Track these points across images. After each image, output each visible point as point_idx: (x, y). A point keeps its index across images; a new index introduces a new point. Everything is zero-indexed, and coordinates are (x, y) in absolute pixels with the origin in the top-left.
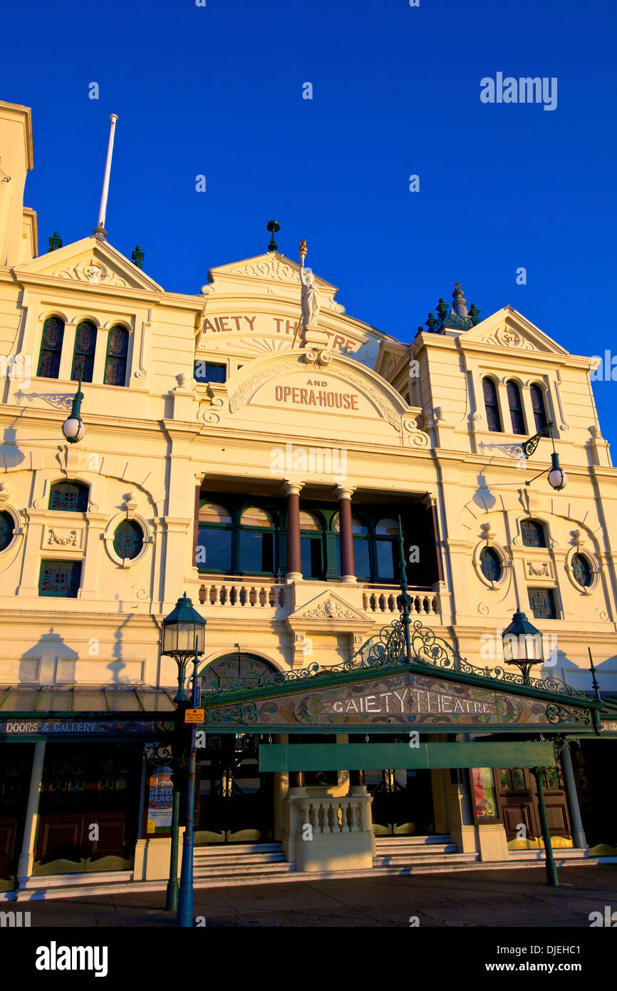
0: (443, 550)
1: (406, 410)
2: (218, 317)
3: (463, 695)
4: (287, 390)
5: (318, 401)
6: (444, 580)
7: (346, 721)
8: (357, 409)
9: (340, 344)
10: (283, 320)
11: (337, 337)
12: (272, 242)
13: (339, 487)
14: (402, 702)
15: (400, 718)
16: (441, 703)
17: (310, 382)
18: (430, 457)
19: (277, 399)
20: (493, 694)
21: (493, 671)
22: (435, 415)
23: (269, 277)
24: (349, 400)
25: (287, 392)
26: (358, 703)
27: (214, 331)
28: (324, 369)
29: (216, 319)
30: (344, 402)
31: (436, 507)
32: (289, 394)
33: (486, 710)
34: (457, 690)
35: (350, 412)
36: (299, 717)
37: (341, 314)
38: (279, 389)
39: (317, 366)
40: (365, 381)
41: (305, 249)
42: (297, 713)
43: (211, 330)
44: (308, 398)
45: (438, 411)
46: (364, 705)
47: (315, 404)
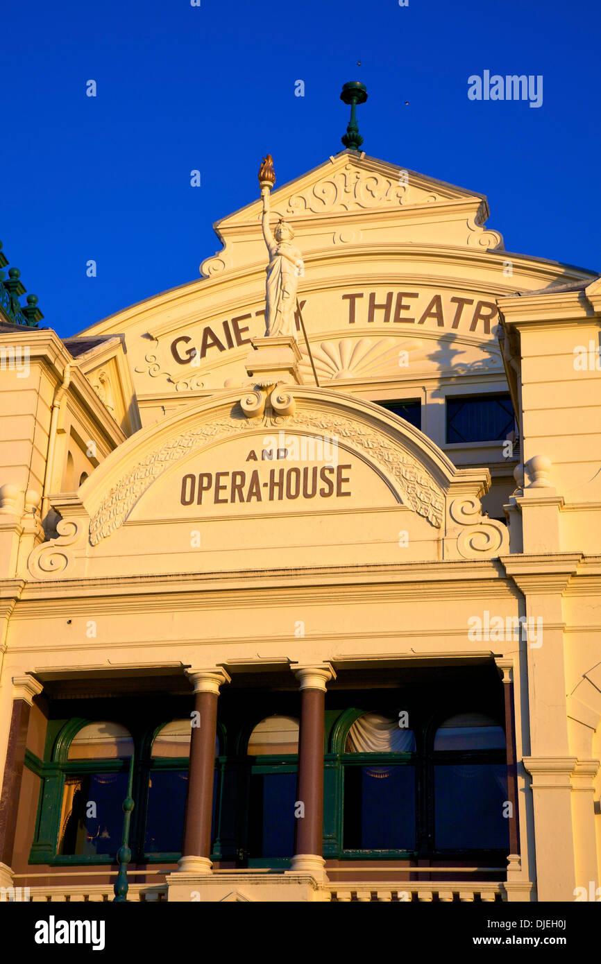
0: (521, 782)
1: (451, 479)
2: (229, 318)
4: (205, 480)
5: (265, 492)
6: (519, 853)
8: (348, 494)
9: (487, 319)
10: (361, 295)
11: (481, 304)
12: (349, 130)
13: (293, 667)
17: (252, 456)
18: (495, 574)
19: (184, 502)
22: (526, 476)
23: (339, 210)
24: (333, 478)
25: (205, 484)
27: (222, 348)
28: (284, 423)
29: (225, 324)
30: (321, 484)
31: (512, 684)
32: (208, 488)
35: (334, 502)
37: (489, 251)
38: (189, 481)
39: (269, 420)
40: (369, 431)
41: (270, 175)
43: (215, 348)
44: (245, 491)
45: (531, 469)
47: (259, 499)
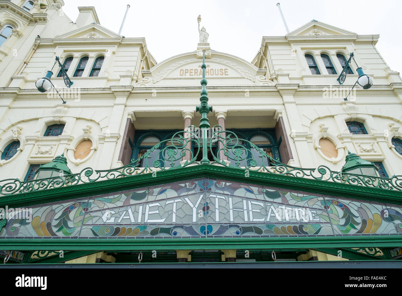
1: (257, 71)
3: (279, 200)
6: (293, 159)
7: (114, 234)
8: (228, 74)
14: (195, 210)
15: (190, 229)
16: (248, 210)
17: (200, 66)
19: (181, 75)
20: (322, 199)
21: (316, 171)
24: (223, 71)
26: (135, 212)
28: (208, 60)
30: (220, 72)
31: (282, 117)
32: (188, 72)
33: (314, 217)
34: (269, 194)
36: (55, 230)
38: (182, 71)
40: (232, 62)
42: (54, 223)
44: (198, 73)
46: (143, 214)
